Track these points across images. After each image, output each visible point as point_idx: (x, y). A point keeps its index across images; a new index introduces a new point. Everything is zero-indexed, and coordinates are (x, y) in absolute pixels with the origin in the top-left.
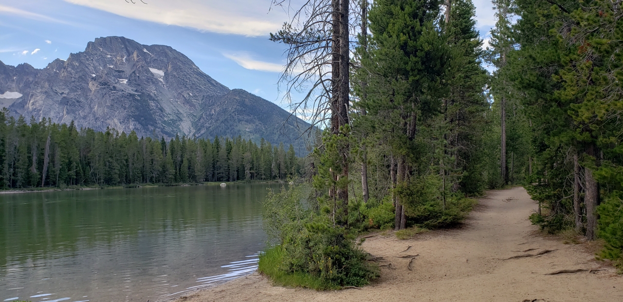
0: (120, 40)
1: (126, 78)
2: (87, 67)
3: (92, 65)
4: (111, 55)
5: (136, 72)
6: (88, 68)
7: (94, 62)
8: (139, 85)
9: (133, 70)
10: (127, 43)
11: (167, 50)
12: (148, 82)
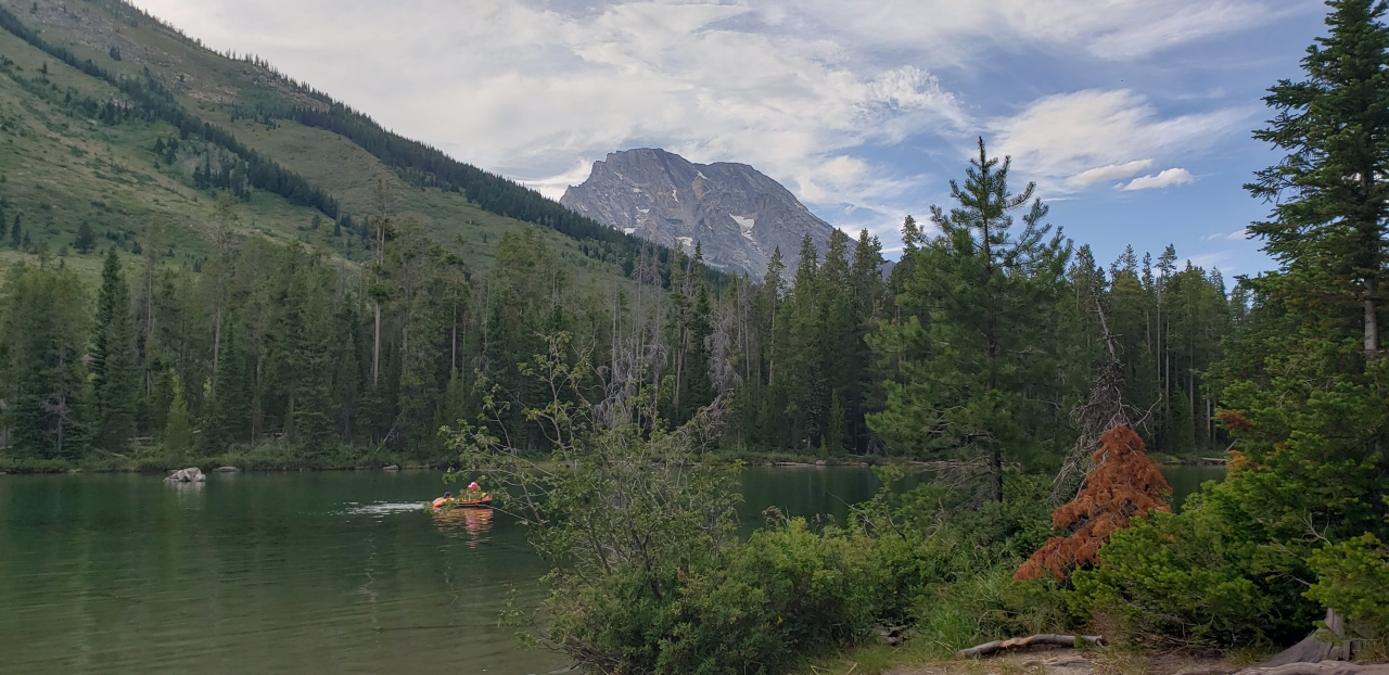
0: (655, 157)
1: (688, 235)
2: (600, 213)
3: (609, 209)
4: (640, 188)
5: (707, 222)
6: (603, 216)
7: (612, 202)
8: (718, 249)
9: (699, 218)
10: (668, 162)
11: (745, 174)
12: (733, 242)
